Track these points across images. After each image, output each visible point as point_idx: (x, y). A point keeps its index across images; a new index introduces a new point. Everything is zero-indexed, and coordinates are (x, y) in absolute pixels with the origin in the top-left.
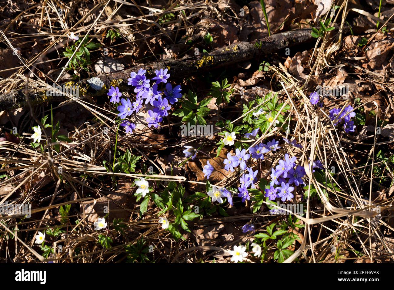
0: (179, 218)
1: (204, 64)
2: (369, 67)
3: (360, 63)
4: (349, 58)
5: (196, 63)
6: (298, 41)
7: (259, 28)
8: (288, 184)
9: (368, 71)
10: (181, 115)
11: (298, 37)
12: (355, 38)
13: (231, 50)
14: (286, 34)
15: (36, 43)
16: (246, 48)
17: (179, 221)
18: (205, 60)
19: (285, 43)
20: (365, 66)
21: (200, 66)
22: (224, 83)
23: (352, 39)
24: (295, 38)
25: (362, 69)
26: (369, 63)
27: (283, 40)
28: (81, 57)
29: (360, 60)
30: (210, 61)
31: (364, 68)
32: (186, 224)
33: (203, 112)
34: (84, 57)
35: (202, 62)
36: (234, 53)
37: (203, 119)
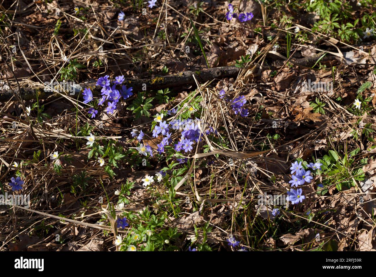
0: (112, 159)
1: (156, 82)
2: (276, 89)
3: (269, 87)
4: (263, 84)
5: (151, 81)
6: (228, 73)
7: (204, 68)
8: (189, 140)
9: (275, 92)
10: (132, 109)
11: (229, 70)
12: (269, 72)
13: (178, 75)
14: (220, 68)
15: (42, 65)
16: (189, 74)
17: (111, 161)
18: (157, 79)
19: (218, 73)
20: (273, 88)
21: (153, 83)
22: (166, 91)
23: (267, 72)
24: (226, 71)
25: (271, 91)
26: (276, 87)
27: (217, 71)
28: (70, 73)
29: (270, 85)
30: (161, 81)
31: (272, 90)
32: (116, 162)
33: (147, 106)
34: (72, 73)
35: (155, 81)
36: (180, 77)
37: (147, 111)
